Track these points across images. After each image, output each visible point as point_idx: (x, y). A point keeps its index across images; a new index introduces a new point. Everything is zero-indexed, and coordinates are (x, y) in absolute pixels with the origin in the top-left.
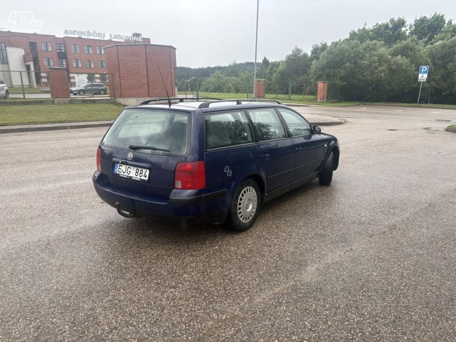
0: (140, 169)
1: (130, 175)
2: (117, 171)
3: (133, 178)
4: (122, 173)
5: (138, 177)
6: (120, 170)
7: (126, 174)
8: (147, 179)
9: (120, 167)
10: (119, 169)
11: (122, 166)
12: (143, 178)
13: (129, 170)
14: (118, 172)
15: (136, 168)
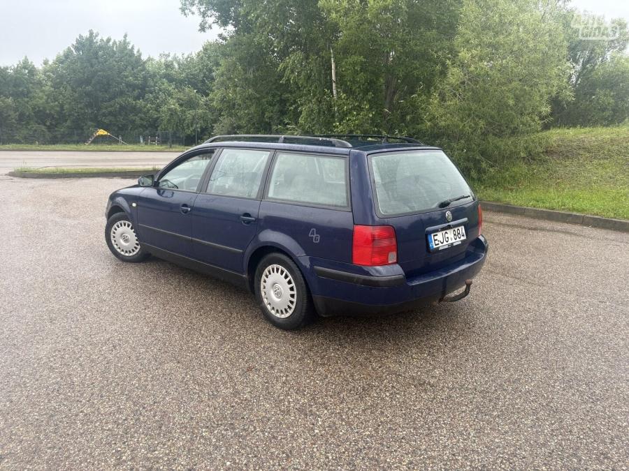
0: (456, 229)
1: (450, 242)
2: (433, 245)
3: (454, 245)
4: (440, 245)
5: (458, 239)
6: (437, 242)
7: (445, 243)
8: (465, 238)
9: (436, 238)
10: (435, 240)
11: (437, 235)
12: (463, 238)
13: (447, 235)
14: (435, 247)
15: (452, 230)
